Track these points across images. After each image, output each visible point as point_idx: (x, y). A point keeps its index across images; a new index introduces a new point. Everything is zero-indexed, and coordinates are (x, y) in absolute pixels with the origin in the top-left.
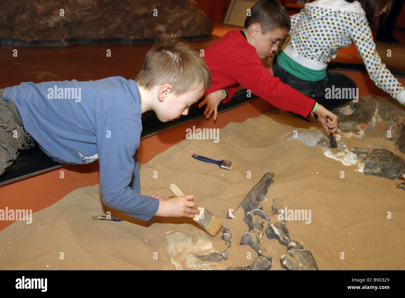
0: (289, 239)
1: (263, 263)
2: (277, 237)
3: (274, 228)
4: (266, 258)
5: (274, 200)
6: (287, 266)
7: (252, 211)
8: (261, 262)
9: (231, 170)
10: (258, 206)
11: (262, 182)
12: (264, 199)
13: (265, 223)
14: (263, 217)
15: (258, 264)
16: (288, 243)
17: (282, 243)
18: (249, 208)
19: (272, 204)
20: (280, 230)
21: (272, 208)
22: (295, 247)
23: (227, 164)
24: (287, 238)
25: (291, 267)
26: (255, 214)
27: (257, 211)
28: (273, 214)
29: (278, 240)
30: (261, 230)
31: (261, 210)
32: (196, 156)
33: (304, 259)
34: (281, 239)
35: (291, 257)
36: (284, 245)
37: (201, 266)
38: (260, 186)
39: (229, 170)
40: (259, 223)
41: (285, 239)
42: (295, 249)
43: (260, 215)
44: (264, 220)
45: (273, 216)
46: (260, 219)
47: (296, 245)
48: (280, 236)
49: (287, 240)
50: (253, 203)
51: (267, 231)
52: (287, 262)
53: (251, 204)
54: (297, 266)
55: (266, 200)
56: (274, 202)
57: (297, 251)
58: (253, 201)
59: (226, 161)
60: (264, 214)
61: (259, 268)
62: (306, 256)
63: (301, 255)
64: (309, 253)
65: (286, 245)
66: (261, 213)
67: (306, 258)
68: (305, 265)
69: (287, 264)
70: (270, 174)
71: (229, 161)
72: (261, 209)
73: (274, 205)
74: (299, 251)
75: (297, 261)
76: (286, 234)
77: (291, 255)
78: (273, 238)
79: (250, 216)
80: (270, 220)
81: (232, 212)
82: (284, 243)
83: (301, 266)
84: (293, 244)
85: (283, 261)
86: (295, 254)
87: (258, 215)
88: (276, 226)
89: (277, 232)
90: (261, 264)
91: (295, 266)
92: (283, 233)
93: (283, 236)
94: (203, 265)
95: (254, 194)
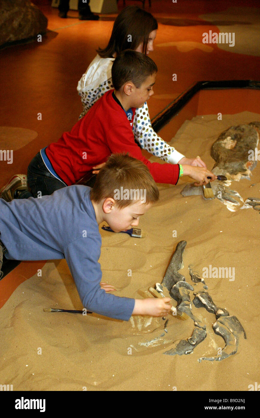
0: (216, 307)
1: (201, 333)
2: (204, 306)
3: (201, 298)
4: (202, 328)
5: (190, 267)
6: (220, 332)
7: (177, 283)
8: (199, 333)
9: (142, 238)
10: (182, 278)
11: (178, 252)
12: (181, 267)
13: (190, 293)
14: (188, 288)
15: (198, 335)
16: (216, 312)
17: (210, 311)
18: (173, 280)
19: (189, 271)
20: (206, 299)
21: (191, 275)
22: (223, 315)
23: (137, 232)
24: (213, 306)
25: (223, 333)
26: (180, 286)
27: (182, 283)
28: (194, 283)
29: (206, 308)
30: (189, 301)
31: (184, 282)
32: (106, 227)
33: (233, 325)
34: (209, 307)
35: (222, 325)
36: (212, 313)
37: (150, 343)
38: (177, 256)
39: (140, 238)
40: (186, 295)
41: (212, 308)
42: (224, 317)
43: (185, 286)
44: (189, 290)
45: (195, 285)
46: (186, 290)
47: (223, 313)
48: (207, 305)
49: (214, 308)
50: (176, 275)
51: (195, 302)
52: (219, 329)
53: (174, 276)
54: (228, 332)
55: (183, 267)
56: (191, 268)
57: (226, 318)
58: (175, 273)
59: (135, 229)
60: (188, 284)
61: (198, 338)
62: (234, 322)
63: (230, 322)
64: (235, 318)
65: (213, 312)
66: (186, 284)
67: (234, 324)
68: (235, 331)
69: (220, 331)
70: (183, 242)
71: (138, 229)
72: (184, 280)
73: (191, 272)
74: (227, 319)
75: (227, 328)
76: (211, 302)
77: (221, 322)
78: (201, 307)
79: (177, 288)
80: (194, 289)
81: (159, 286)
82: (212, 311)
83: (232, 332)
84: (221, 312)
85: (216, 328)
86: (224, 321)
87: (183, 286)
88: (202, 297)
89: (204, 301)
90: (200, 335)
91: (227, 332)
92: (209, 302)
93: (210, 305)
94: (151, 342)
95: (175, 265)
